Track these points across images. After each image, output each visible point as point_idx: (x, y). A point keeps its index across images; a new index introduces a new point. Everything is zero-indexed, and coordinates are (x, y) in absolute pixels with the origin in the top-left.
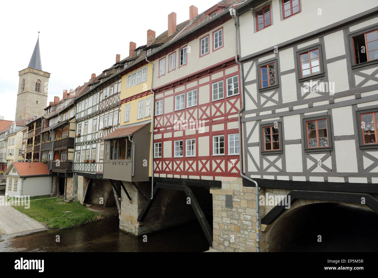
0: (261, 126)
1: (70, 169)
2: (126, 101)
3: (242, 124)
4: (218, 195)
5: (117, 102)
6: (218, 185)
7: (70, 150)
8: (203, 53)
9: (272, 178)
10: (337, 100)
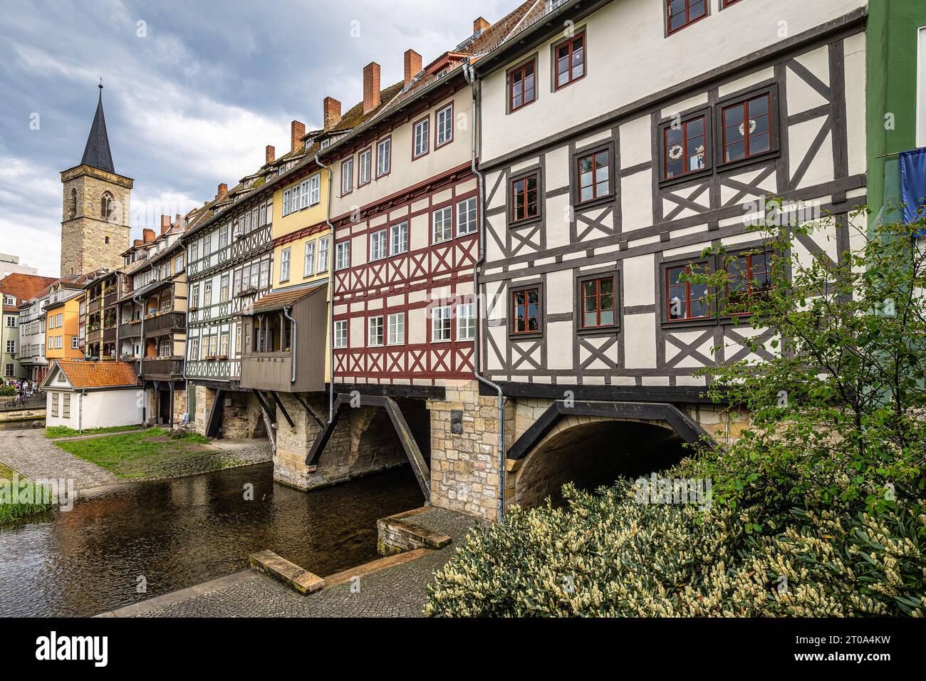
0: (509, 289)
1: (179, 373)
2: (283, 241)
3: (481, 286)
4: (439, 411)
5: (266, 242)
6: (440, 393)
7: (176, 336)
8: (418, 151)
9: (525, 379)
10: (632, 245)
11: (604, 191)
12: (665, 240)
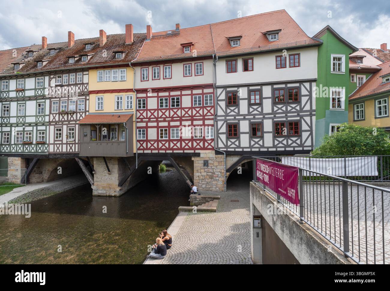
0: (227, 124)
2: (98, 92)
3: (216, 122)
5: (83, 91)
6: (197, 155)
10: (266, 116)
11: (258, 101)
12: (275, 116)
